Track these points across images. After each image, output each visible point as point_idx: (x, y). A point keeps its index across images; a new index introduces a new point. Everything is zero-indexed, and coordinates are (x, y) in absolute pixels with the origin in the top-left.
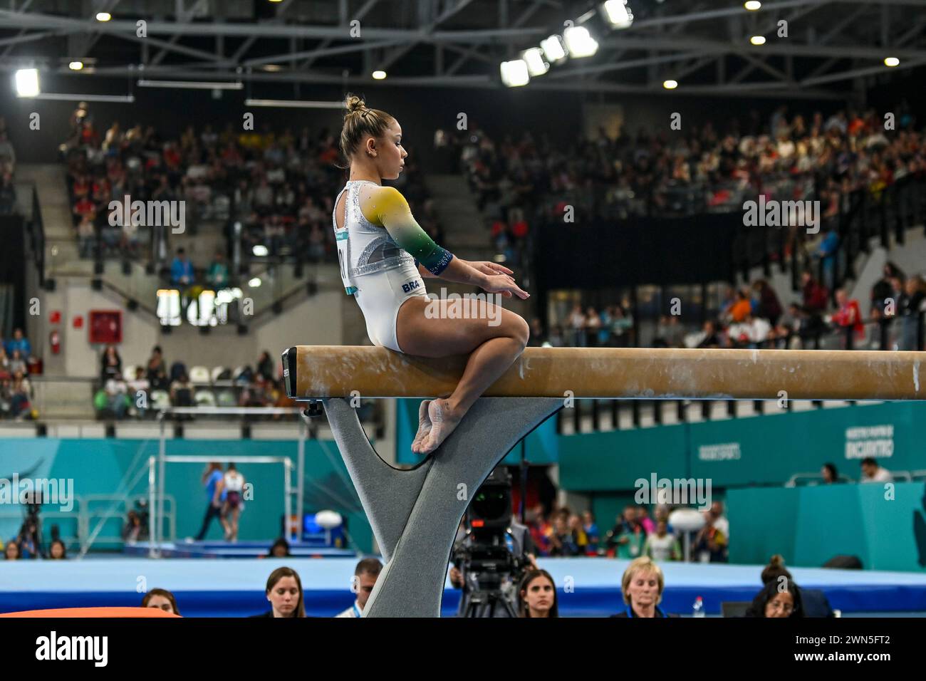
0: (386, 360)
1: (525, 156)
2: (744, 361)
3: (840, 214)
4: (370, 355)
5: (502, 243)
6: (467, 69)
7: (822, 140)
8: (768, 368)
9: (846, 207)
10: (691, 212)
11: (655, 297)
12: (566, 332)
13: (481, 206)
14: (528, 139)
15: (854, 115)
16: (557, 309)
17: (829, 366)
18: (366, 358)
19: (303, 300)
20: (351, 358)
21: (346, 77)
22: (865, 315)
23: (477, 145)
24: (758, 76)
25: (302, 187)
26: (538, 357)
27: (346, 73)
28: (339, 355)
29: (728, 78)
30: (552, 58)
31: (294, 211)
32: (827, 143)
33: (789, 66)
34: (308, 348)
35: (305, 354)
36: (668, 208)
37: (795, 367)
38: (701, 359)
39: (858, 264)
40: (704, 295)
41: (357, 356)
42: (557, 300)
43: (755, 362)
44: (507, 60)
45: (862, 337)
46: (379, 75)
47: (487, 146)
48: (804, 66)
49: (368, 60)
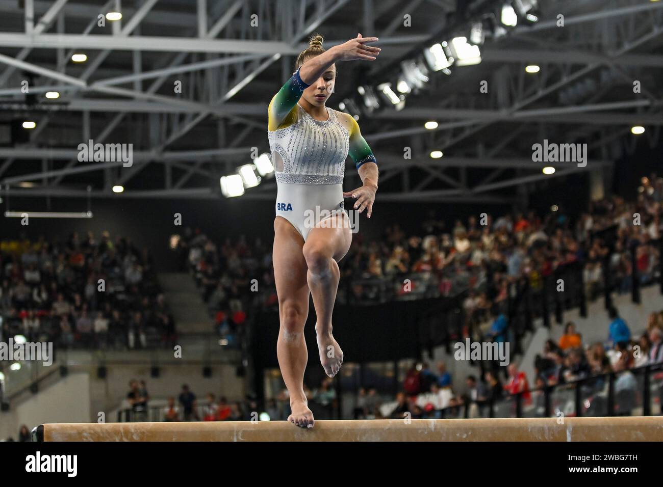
0: (120, 435)
1: (242, 256)
2: (425, 429)
3: (509, 299)
4: (106, 430)
5: (225, 329)
6: (193, 183)
7: (492, 237)
8: (444, 435)
9: (513, 292)
10: (383, 301)
11: (354, 371)
12: (279, 404)
13: (206, 297)
14: (242, 243)
15: (519, 216)
16: (272, 384)
17: (495, 432)
18: (103, 433)
19: (57, 381)
20: (90, 433)
21: (89, 191)
22: (532, 385)
23: (200, 246)
24: (437, 184)
25: (54, 286)
26: (249, 429)
27: (89, 189)
28: (80, 431)
29: (412, 188)
30: (263, 172)
31: (48, 305)
32: (497, 240)
33: (463, 176)
34: (54, 425)
35: (51, 430)
36: (365, 297)
37: (467, 433)
38: (387, 428)
39: (525, 341)
40: (396, 370)
41: (96, 433)
42: (271, 377)
43: (433, 430)
44: (226, 175)
45: (530, 402)
46: (118, 189)
47: (210, 247)
48: (476, 176)
49: (108, 177)
